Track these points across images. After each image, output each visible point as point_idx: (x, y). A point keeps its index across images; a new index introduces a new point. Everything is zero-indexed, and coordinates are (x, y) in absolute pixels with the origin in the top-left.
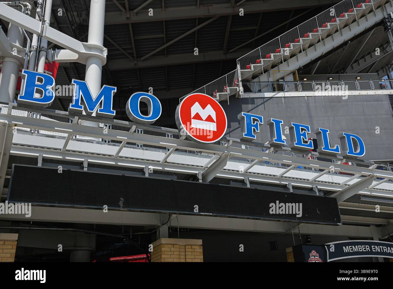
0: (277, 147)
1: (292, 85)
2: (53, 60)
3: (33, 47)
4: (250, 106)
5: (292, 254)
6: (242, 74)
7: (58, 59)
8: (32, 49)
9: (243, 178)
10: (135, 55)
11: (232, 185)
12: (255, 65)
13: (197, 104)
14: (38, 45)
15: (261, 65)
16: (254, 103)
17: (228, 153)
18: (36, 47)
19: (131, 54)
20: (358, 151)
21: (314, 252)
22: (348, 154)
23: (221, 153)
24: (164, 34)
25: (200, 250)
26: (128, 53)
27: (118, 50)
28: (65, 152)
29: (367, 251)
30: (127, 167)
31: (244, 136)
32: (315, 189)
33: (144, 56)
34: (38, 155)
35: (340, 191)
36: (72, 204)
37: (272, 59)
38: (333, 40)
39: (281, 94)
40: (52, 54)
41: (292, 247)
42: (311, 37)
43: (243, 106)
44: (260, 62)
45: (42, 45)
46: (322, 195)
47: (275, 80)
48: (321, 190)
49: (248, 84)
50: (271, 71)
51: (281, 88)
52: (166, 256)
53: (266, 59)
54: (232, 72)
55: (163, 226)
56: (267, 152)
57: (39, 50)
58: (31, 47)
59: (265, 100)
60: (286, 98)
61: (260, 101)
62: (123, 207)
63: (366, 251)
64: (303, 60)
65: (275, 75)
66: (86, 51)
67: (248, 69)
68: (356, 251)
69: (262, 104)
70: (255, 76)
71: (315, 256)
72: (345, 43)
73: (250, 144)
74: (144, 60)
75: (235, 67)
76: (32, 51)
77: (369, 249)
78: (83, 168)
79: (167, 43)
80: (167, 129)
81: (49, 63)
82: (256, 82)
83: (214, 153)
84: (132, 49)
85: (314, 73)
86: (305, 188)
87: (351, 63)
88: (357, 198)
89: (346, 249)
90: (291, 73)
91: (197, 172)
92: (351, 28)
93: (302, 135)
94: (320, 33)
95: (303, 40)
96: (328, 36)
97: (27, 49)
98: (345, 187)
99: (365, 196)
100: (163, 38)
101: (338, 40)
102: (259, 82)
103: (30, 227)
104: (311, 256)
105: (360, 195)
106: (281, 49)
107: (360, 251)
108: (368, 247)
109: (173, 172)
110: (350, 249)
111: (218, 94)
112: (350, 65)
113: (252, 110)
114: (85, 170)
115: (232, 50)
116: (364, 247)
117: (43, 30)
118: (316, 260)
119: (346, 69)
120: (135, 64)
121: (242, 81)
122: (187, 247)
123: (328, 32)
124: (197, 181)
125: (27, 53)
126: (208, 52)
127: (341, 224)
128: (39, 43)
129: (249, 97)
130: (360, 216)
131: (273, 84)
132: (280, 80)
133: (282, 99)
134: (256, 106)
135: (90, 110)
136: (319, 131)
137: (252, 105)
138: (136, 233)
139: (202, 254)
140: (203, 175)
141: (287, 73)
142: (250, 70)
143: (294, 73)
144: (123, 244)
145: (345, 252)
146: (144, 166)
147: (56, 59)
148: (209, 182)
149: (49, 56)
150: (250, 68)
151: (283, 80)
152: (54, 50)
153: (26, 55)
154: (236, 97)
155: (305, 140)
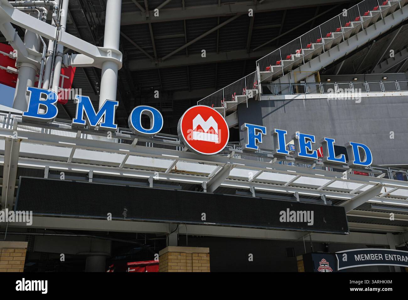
0: (281, 157)
1: (314, 87)
2: (69, 65)
3: (49, 52)
4: (270, 109)
5: (302, 261)
6: (261, 76)
7: (74, 64)
8: (48, 54)
9: (249, 187)
10: (156, 55)
11: (238, 194)
12: (275, 66)
13: (199, 116)
14: (54, 50)
15: (281, 66)
16: (274, 106)
17: (230, 164)
18: (52, 52)
19: (152, 54)
20: (365, 160)
21: (324, 261)
22: (354, 164)
23: (223, 164)
24: (184, 33)
25: (207, 258)
26: (148, 53)
27: (138, 50)
28: (71, 164)
29: (380, 259)
30: (132, 177)
31: (246, 147)
32: (323, 198)
33: (165, 56)
34: (44, 166)
35: (349, 199)
36: (76, 214)
37: (292, 60)
38: (357, 39)
39: (302, 96)
40: (68, 59)
41: (302, 256)
42: (333, 37)
43: (263, 108)
44: (280, 64)
45: (58, 50)
46: (331, 203)
47: (296, 81)
48: (329, 199)
49: (268, 86)
50: (292, 72)
51: (302, 90)
52: (174, 264)
53: (286, 61)
54: (251, 75)
55: (172, 233)
56: (271, 162)
57: (55, 55)
58: (47, 52)
59: (285, 102)
60: (307, 100)
61: (280, 104)
62: (126, 217)
63: (378, 259)
64: (325, 60)
65: (296, 77)
66: (102, 56)
67: (267, 71)
68: (368, 259)
69: (282, 107)
70: (275, 78)
71: (324, 265)
72: (370, 43)
73: (252, 154)
74: (165, 60)
75: (255, 69)
76: (48, 56)
77: (381, 257)
78: (88, 179)
79: (188, 42)
80: (169, 142)
81: (65, 67)
82: (276, 84)
83: (217, 164)
84: (152, 49)
85: (339, 73)
86: (313, 197)
87: (379, 61)
88: (367, 206)
89: (358, 258)
90: (313, 74)
91: (202, 182)
92: (376, 26)
93: (307, 145)
94: (343, 32)
95: (325, 40)
96: (351, 35)
97: (43, 54)
98: (355, 196)
99: (375, 204)
100: (184, 37)
101: (362, 39)
102: (279, 84)
103: (44, 233)
104: (320, 264)
105: (371, 203)
106: (302, 49)
107: (372, 259)
108: (380, 256)
109: (178, 182)
110: (362, 257)
111: (236, 97)
112: (377, 64)
113: (272, 112)
114: (91, 181)
115: (255, 49)
116: (376, 256)
117: (58, 36)
118: (326, 269)
119: (374, 68)
120: (156, 64)
121: (262, 83)
122: (194, 255)
123: (352, 31)
124: (201, 191)
125: (44, 58)
126: (230, 51)
127: (348, 233)
128: (55, 48)
129: (268, 99)
130: (375, 224)
131: (293, 86)
132: (301, 82)
133: (303, 101)
134: (276, 109)
135: (92, 125)
136: (324, 141)
137: (272, 108)
138: (151, 239)
139: (209, 262)
140: (207, 185)
141: (309, 75)
142: (270, 72)
143: (315, 74)
144: (142, 248)
145: (356, 260)
146: (149, 177)
147: (72, 63)
148: (213, 193)
149: (65, 61)
150: (270, 69)
151: (304, 82)
152: (70, 54)
153: (43, 60)
154: (255, 100)
155: (309, 150)
